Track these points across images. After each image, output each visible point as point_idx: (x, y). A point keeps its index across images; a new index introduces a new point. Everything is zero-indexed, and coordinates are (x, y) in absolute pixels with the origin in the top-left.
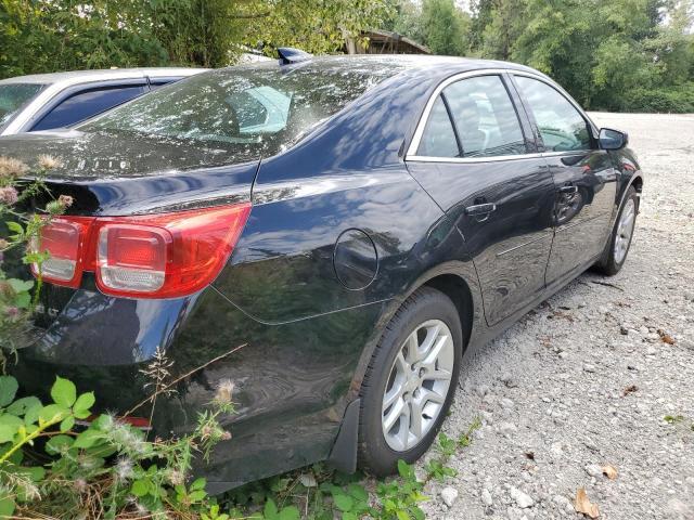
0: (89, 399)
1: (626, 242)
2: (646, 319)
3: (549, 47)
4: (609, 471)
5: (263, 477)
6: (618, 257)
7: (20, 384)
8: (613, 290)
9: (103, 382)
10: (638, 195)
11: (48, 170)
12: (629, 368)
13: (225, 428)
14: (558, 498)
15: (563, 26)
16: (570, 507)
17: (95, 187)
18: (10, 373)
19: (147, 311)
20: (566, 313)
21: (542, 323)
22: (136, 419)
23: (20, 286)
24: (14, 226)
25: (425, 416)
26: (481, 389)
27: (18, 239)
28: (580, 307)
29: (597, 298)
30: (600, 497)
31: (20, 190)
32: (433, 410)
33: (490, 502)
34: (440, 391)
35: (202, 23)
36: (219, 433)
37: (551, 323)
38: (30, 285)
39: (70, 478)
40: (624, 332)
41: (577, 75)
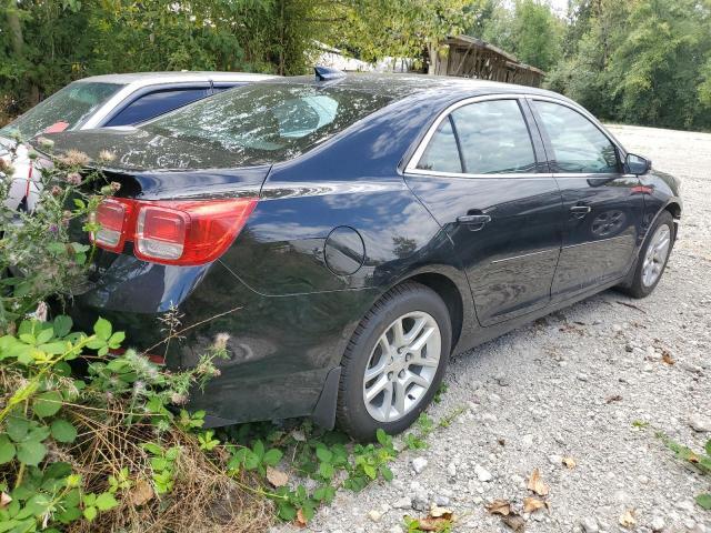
0: (120, 336)
1: (659, 267)
2: (657, 341)
3: (650, 59)
4: (569, 461)
5: (254, 420)
6: (648, 280)
7: (74, 323)
8: (635, 311)
9: (133, 326)
11: (105, 163)
12: (620, 381)
13: (217, 368)
14: (517, 478)
15: (670, 38)
16: (523, 485)
17: (141, 178)
18: (68, 313)
19: (172, 275)
20: (579, 327)
21: (552, 334)
22: (154, 356)
23: (79, 248)
24: (79, 202)
25: (410, 397)
26: (474, 384)
27: (79, 212)
28: (595, 323)
29: (617, 316)
30: (553, 480)
31: (83, 177)
32: (418, 393)
33: (454, 473)
34: (427, 377)
35: (281, 25)
36: (213, 370)
37: (561, 335)
38: (87, 248)
39: (102, 392)
40: (629, 350)
41: (679, 91)
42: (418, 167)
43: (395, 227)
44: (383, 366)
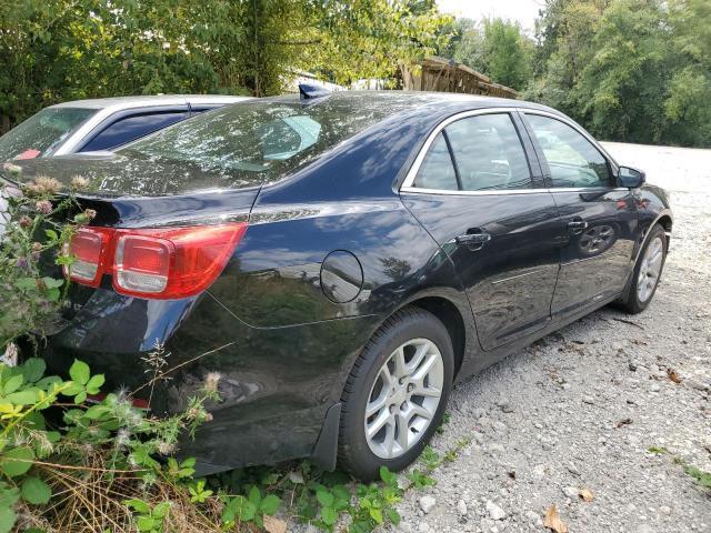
0: (99, 380)
1: (652, 281)
2: (659, 358)
3: (617, 77)
4: (586, 493)
5: (249, 465)
6: (643, 295)
7: (47, 364)
8: (633, 328)
9: (113, 368)
10: (667, 234)
11: (79, 188)
12: (628, 402)
14: (531, 514)
15: (633, 55)
16: (540, 522)
18: (40, 355)
19: (156, 310)
20: (579, 347)
21: (552, 354)
22: (138, 400)
23: (51, 283)
24: (50, 233)
25: (413, 430)
26: (477, 412)
27: (50, 244)
28: (594, 342)
29: (616, 333)
30: (571, 515)
31: (55, 204)
32: (421, 425)
33: (465, 512)
34: (430, 408)
35: (255, 49)
36: (204, 415)
37: (561, 356)
38: (60, 283)
39: (80, 443)
40: (633, 369)
41: (647, 107)
42: (414, 186)
43: (385, 248)
44: (384, 399)
